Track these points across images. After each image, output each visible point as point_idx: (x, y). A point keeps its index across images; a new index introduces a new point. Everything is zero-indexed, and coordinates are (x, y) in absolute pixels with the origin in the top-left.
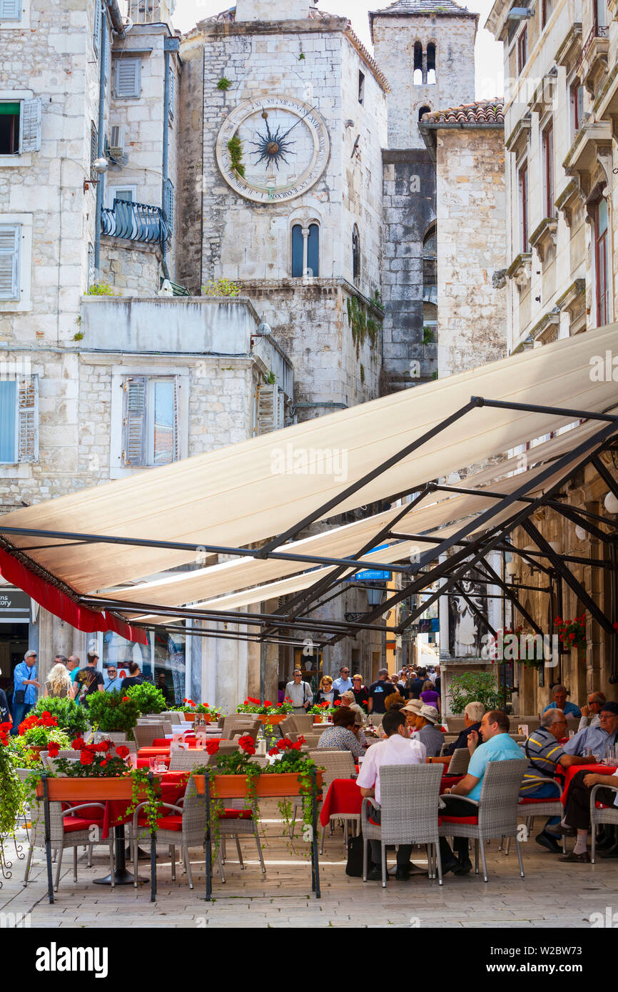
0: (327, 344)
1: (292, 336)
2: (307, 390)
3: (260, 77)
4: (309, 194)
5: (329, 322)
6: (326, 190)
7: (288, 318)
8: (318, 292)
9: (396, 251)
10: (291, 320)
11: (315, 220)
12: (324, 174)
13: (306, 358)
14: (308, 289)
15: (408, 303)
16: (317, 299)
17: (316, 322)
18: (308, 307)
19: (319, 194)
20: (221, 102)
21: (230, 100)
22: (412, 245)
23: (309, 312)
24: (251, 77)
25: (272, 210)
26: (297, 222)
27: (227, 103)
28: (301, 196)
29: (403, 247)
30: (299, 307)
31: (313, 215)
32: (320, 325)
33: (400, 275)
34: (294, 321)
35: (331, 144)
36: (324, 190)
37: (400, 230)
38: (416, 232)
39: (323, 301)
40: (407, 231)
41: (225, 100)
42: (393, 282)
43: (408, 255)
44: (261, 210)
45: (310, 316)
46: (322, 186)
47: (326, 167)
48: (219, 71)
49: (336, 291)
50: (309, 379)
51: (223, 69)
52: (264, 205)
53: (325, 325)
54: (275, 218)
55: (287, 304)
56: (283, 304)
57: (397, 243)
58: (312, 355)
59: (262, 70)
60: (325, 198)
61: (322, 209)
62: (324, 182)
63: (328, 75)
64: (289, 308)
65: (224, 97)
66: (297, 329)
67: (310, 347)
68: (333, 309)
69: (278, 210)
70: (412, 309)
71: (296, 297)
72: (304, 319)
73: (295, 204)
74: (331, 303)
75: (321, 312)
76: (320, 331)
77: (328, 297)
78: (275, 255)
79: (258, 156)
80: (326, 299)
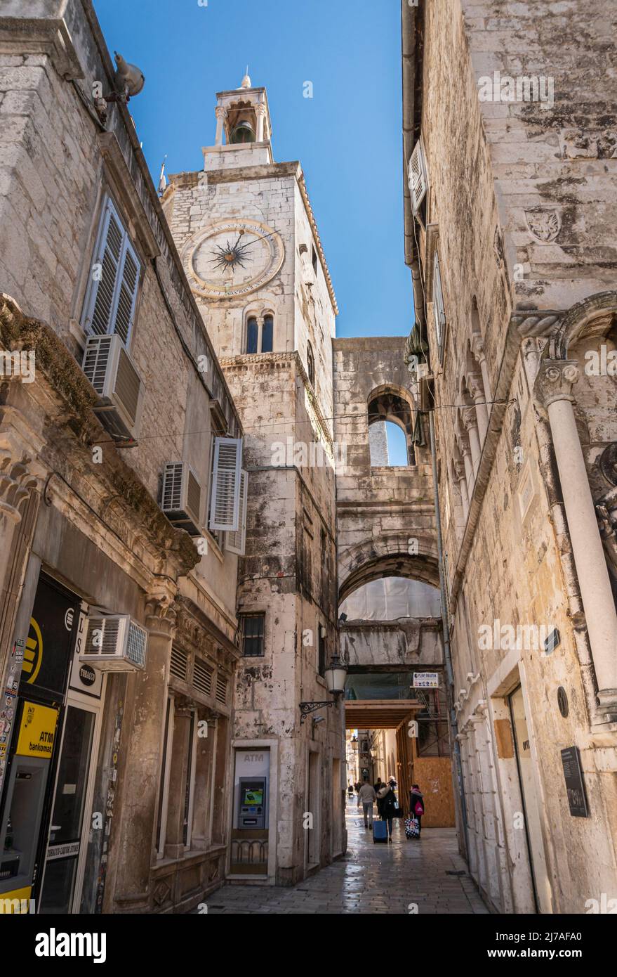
0: (280, 411)
1: (243, 406)
2: (259, 454)
3: (222, 210)
4: (264, 290)
5: (283, 392)
6: (281, 286)
7: (240, 391)
8: (271, 366)
9: (345, 409)
10: (243, 392)
11: (271, 310)
12: (279, 273)
13: (257, 425)
14: (262, 366)
15: (357, 447)
16: (271, 373)
17: (268, 393)
18: (261, 380)
19: (274, 289)
20: (186, 229)
21: (194, 228)
22: (358, 405)
23: (262, 384)
24: (214, 210)
25: (227, 304)
26: (252, 314)
27: (191, 230)
28: (257, 290)
29: (350, 407)
30: (252, 380)
31: (268, 306)
32: (272, 395)
33: (349, 427)
34: (246, 393)
35: (285, 252)
36: (278, 286)
37: (348, 396)
38: (361, 396)
39: (276, 374)
40: (354, 395)
41: (190, 228)
42: (343, 431)
43: (355, 412)
44: (217, 305)
45: (263, 387)
46: (277, 282)
47: (281, 268)
48: (186, 210)
49: (289, 366)
50: (261, 444)
51: (189, 208)
52: (222, 300)
53: (278, 394)
54: (230, 310)
55: (239, 379)
56: (236, 379)
57: (346, 404)
58: (264, 422)
59: (224, 205)
60: (280, 291)
61: (277, 300)
62: (279, 279)
63: (283, 204)
64: (241, 382)
65: (189, 227)
66: (249, 400)
67: (262, 415)
68: (287, 380)
69: (234, 303)
70: (361, 451)
71: (249, 372)
72: (257, 390)
73: (250, 298)
74: (284, 375)
75: (274, 383)
76: (272, 400)
77: (282, 370)
78: (229, 338)
79: (217, 263)
80: (279, 372)
